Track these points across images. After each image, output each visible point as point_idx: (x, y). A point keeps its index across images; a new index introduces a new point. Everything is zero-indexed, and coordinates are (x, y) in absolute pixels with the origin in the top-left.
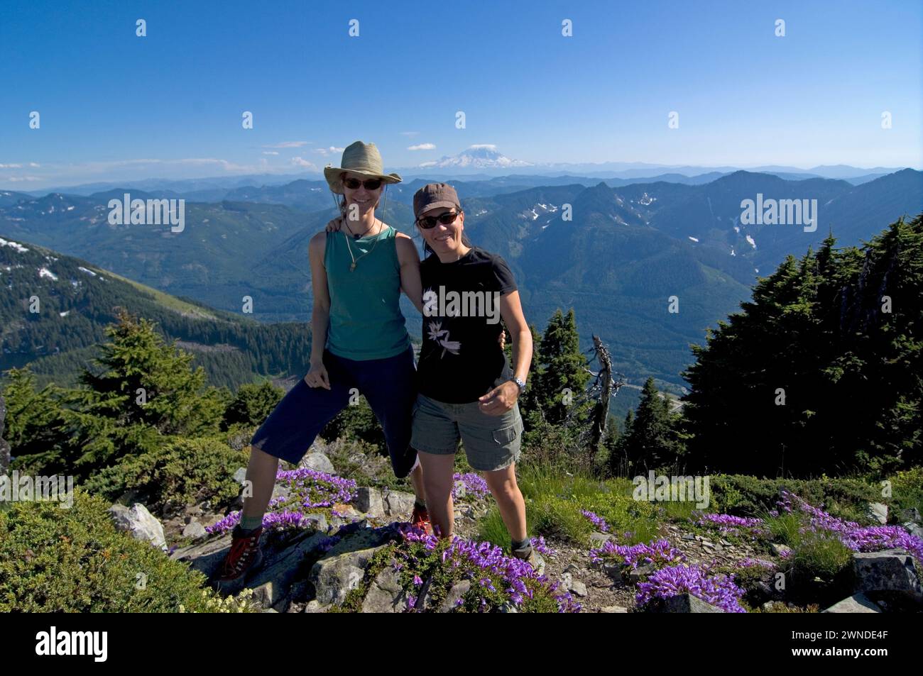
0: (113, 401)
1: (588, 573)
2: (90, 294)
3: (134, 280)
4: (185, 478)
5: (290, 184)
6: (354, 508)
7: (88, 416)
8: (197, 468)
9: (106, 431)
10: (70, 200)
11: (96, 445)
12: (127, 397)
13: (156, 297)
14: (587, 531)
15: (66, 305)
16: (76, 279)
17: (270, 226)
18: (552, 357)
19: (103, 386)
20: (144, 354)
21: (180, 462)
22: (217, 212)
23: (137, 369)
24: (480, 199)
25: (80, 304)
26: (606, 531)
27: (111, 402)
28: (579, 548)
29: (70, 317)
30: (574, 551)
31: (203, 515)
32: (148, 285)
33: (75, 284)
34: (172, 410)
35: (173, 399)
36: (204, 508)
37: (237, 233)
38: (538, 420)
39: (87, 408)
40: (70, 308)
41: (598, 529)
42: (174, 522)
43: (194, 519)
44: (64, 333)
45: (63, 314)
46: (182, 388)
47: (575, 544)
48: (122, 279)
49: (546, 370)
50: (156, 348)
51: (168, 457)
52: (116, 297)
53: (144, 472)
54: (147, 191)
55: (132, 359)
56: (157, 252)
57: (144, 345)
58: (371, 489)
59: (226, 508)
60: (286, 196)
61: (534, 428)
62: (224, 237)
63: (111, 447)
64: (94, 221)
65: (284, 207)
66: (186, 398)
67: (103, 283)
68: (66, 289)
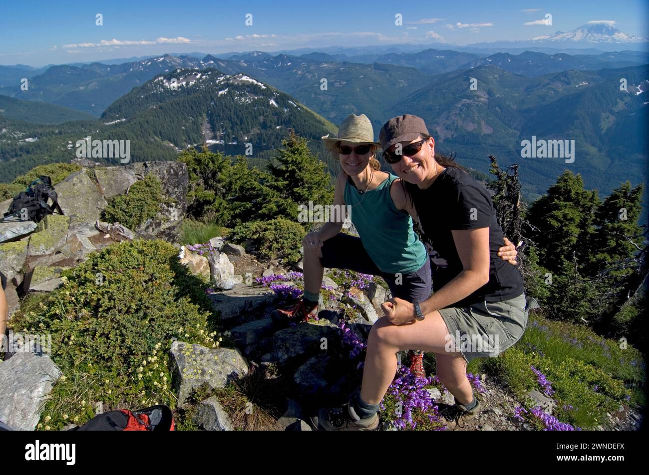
0: (281, 183)
1: (504, 423)
2: (292, 118)
3: (315, 111)
4: (274, 242)
5: (422, 52)
6: (364, 294)
7: (267, 188)
8: (281, 238)
9: (274, 199)
10: (290, 58)
11: (270, 206)
12: (287, 182)
13: (325, 124)
14: (528, 388)
15: (280, 123)
16: (286, 108)
17: (403, 83)
18: (606, 221)
19: (277, 173)
20: (299, 160)
21: (274, 232)
22: (370, 71)
23: (294, 167)
24: (583, 72)
25: (287, 123)
26: (549, 395)
27: (280, 183)
28: (513, 398)
29: (281, 129)
30: (507, 399)
31: (278, 266)
32: (322, 116)
33: (286, 110)
34: (308, 195)
35: (310, 189)
36: (279, 263)
37: (379, 86)
38: (570, 270)
39: (268, 184)
40: (281, 125)
41: (542, 389)
42: (262, 265)
43: (272, 267)
44: (277, 138)
45: (278, 127)
46: (316, 184)
47: (510, 393)
48: (309, 110)
49: (596, 230)
50: (306, 157)
51: (269, 227)
52: (305, 121)
53: (257, 232)
54: (331, 54)
55: (293, 161)
56: (330, 95)
57: (300, 154)
58: (379, 286)
59: (290, 267)
60: (418, 61)
61: (564, 274)
62: (371, 88)
63: (275, 209)
64: (300, 72)
65: (414, 69)
66: (317, 190)
67: (299, 111)
68: (281, 113)
